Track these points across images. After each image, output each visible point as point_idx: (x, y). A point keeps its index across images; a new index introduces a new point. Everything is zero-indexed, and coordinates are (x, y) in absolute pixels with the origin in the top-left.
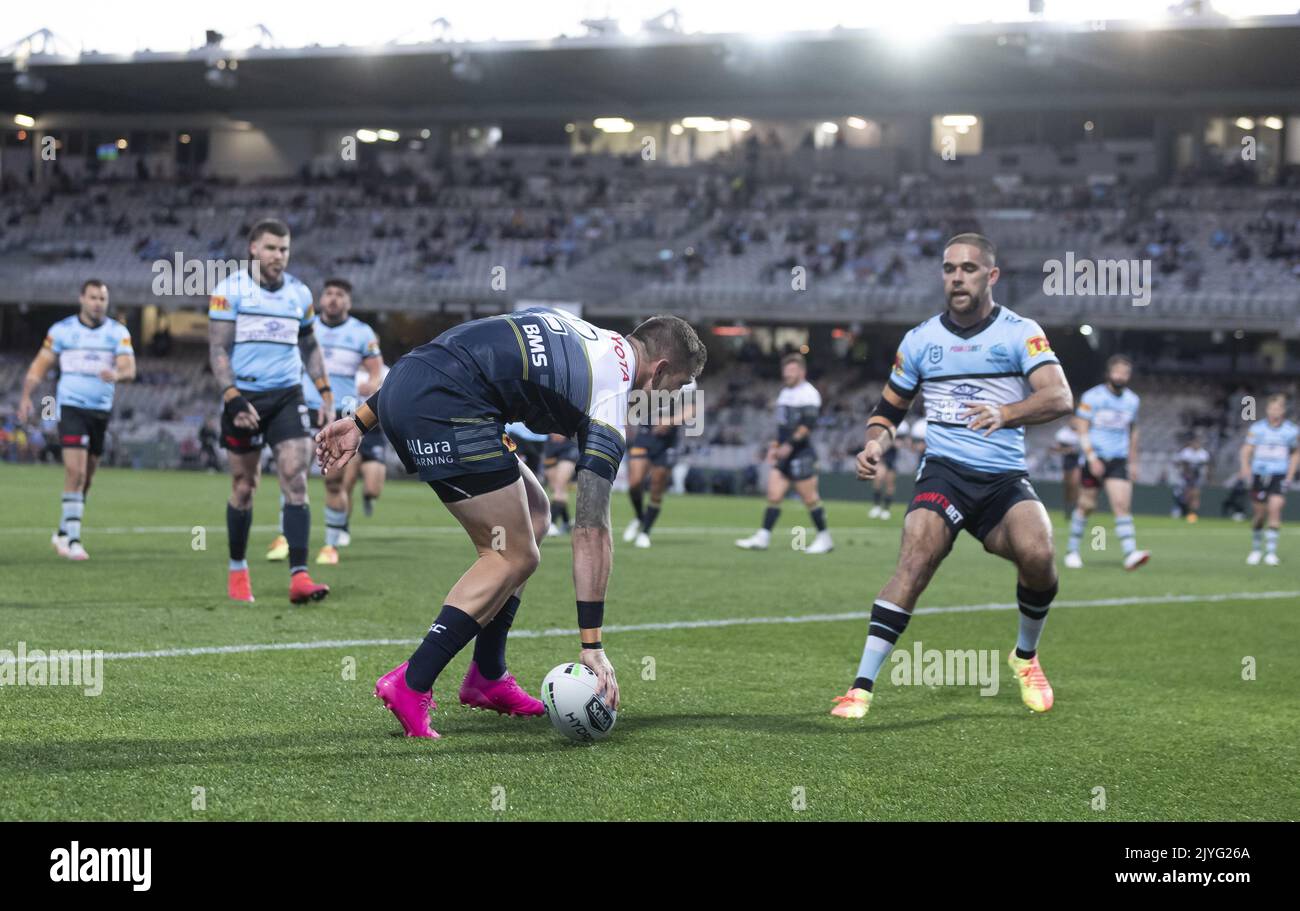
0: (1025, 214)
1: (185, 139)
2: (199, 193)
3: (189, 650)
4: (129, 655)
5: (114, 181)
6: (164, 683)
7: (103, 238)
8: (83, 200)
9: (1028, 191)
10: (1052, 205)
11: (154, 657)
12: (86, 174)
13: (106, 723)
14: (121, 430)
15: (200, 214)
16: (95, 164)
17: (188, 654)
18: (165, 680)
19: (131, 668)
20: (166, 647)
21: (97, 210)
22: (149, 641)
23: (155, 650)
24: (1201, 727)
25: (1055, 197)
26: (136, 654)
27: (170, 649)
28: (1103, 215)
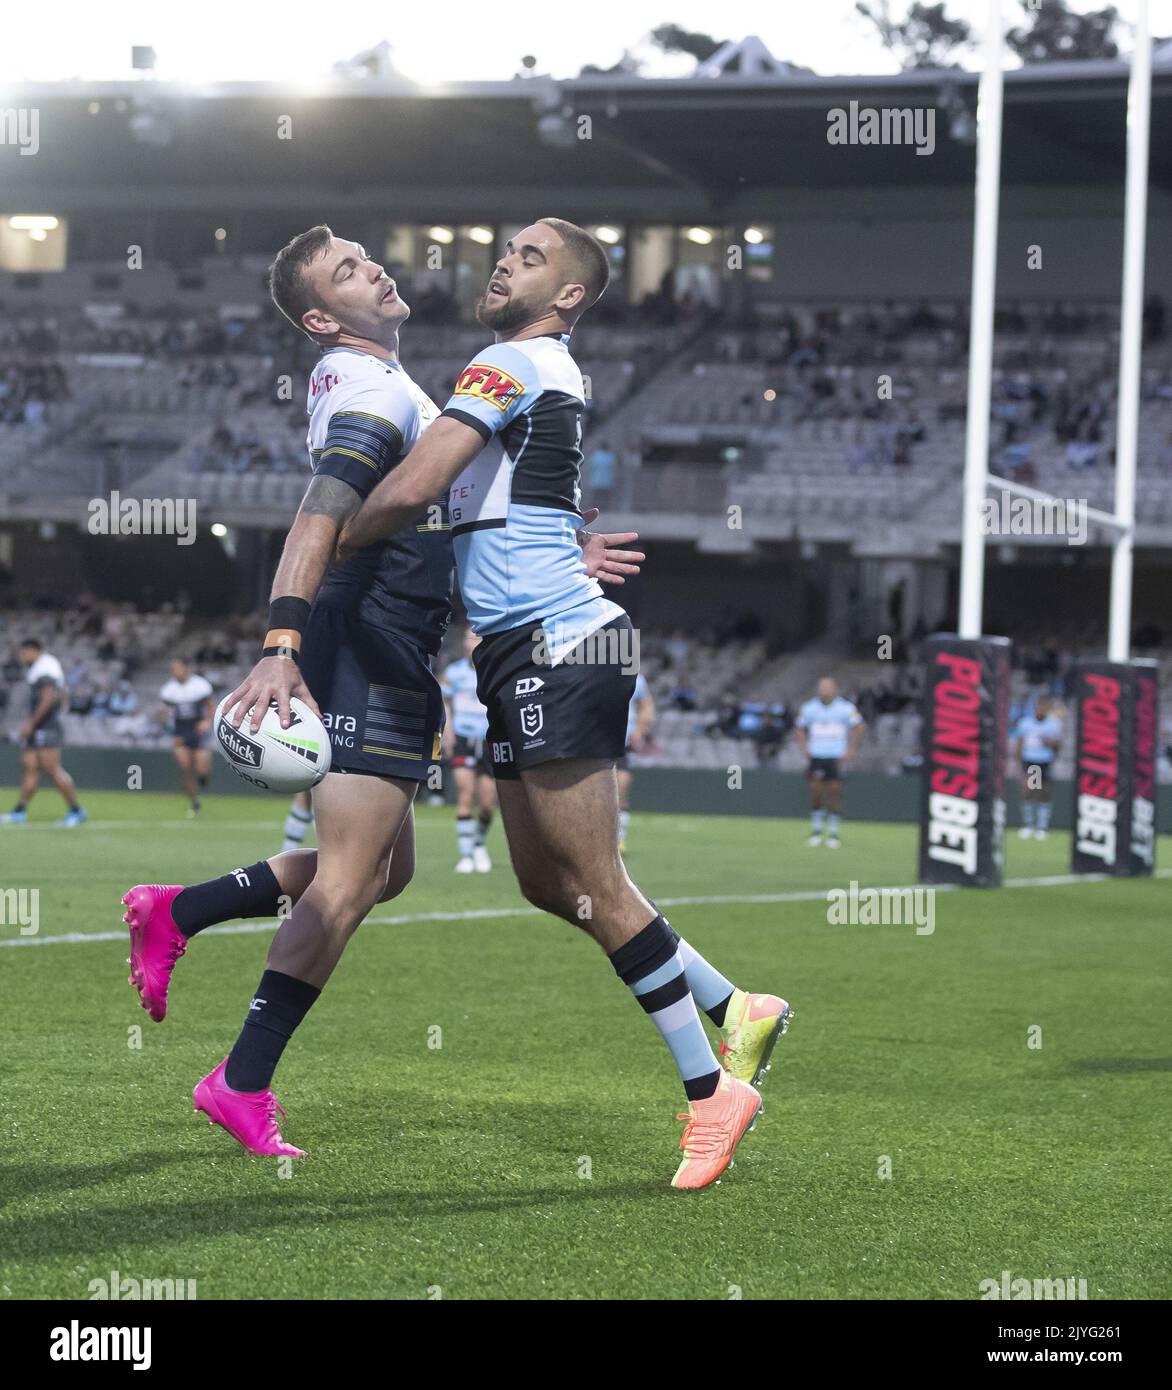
0: (132, 361)
9: (134, 327)
10: (169, 348)
24: (363, 1110)
25: (172, 337)
28: (242, 363)
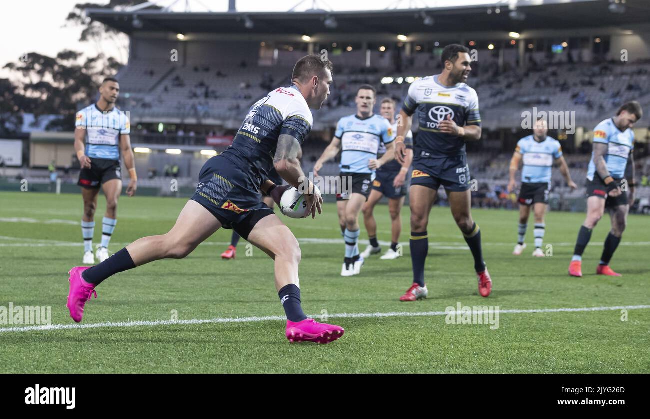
1: (598, 41)
2: (606, 68)
3: (610, 308)
4: (579, 310)
5: (560, 64)
6: (599, 325)
7: (555, 94)
8: (544, 74)
11: (592, 311)
12: (546, 61)
13: (571, 345)
14: (564, 192)
15: (606, 79)
16: (551, 55)
17: (610, 310)
18: (599, 323)
19: (580, 316)
20: (597, 306)
21: (552, 79)
22: (588, 303)
23: (592, 307)
26: (582, 309)
27: (600, 306)
